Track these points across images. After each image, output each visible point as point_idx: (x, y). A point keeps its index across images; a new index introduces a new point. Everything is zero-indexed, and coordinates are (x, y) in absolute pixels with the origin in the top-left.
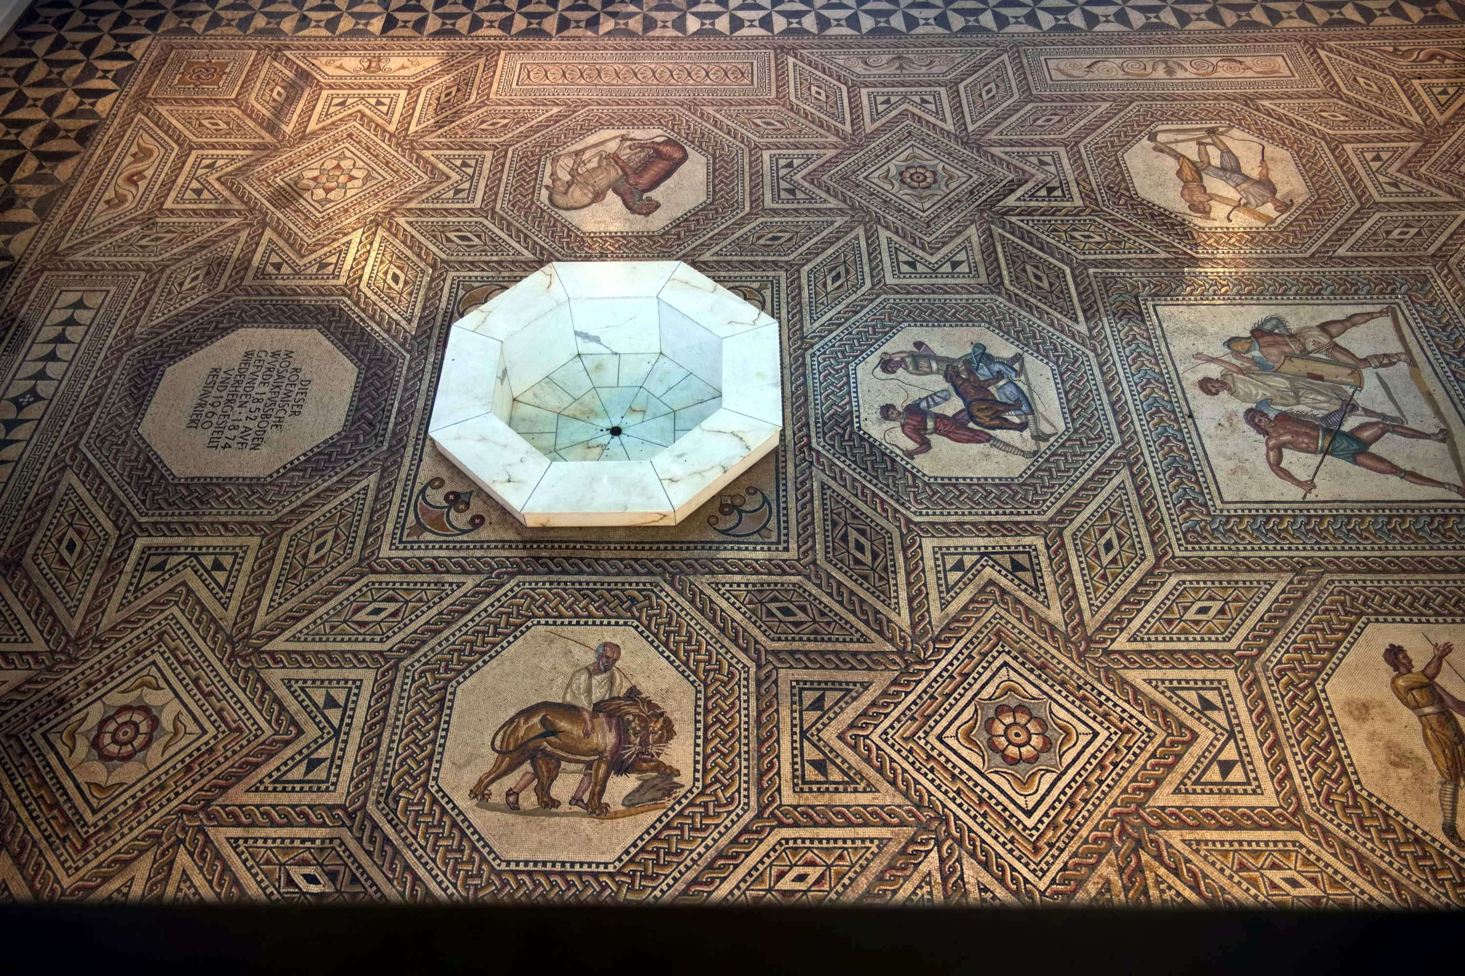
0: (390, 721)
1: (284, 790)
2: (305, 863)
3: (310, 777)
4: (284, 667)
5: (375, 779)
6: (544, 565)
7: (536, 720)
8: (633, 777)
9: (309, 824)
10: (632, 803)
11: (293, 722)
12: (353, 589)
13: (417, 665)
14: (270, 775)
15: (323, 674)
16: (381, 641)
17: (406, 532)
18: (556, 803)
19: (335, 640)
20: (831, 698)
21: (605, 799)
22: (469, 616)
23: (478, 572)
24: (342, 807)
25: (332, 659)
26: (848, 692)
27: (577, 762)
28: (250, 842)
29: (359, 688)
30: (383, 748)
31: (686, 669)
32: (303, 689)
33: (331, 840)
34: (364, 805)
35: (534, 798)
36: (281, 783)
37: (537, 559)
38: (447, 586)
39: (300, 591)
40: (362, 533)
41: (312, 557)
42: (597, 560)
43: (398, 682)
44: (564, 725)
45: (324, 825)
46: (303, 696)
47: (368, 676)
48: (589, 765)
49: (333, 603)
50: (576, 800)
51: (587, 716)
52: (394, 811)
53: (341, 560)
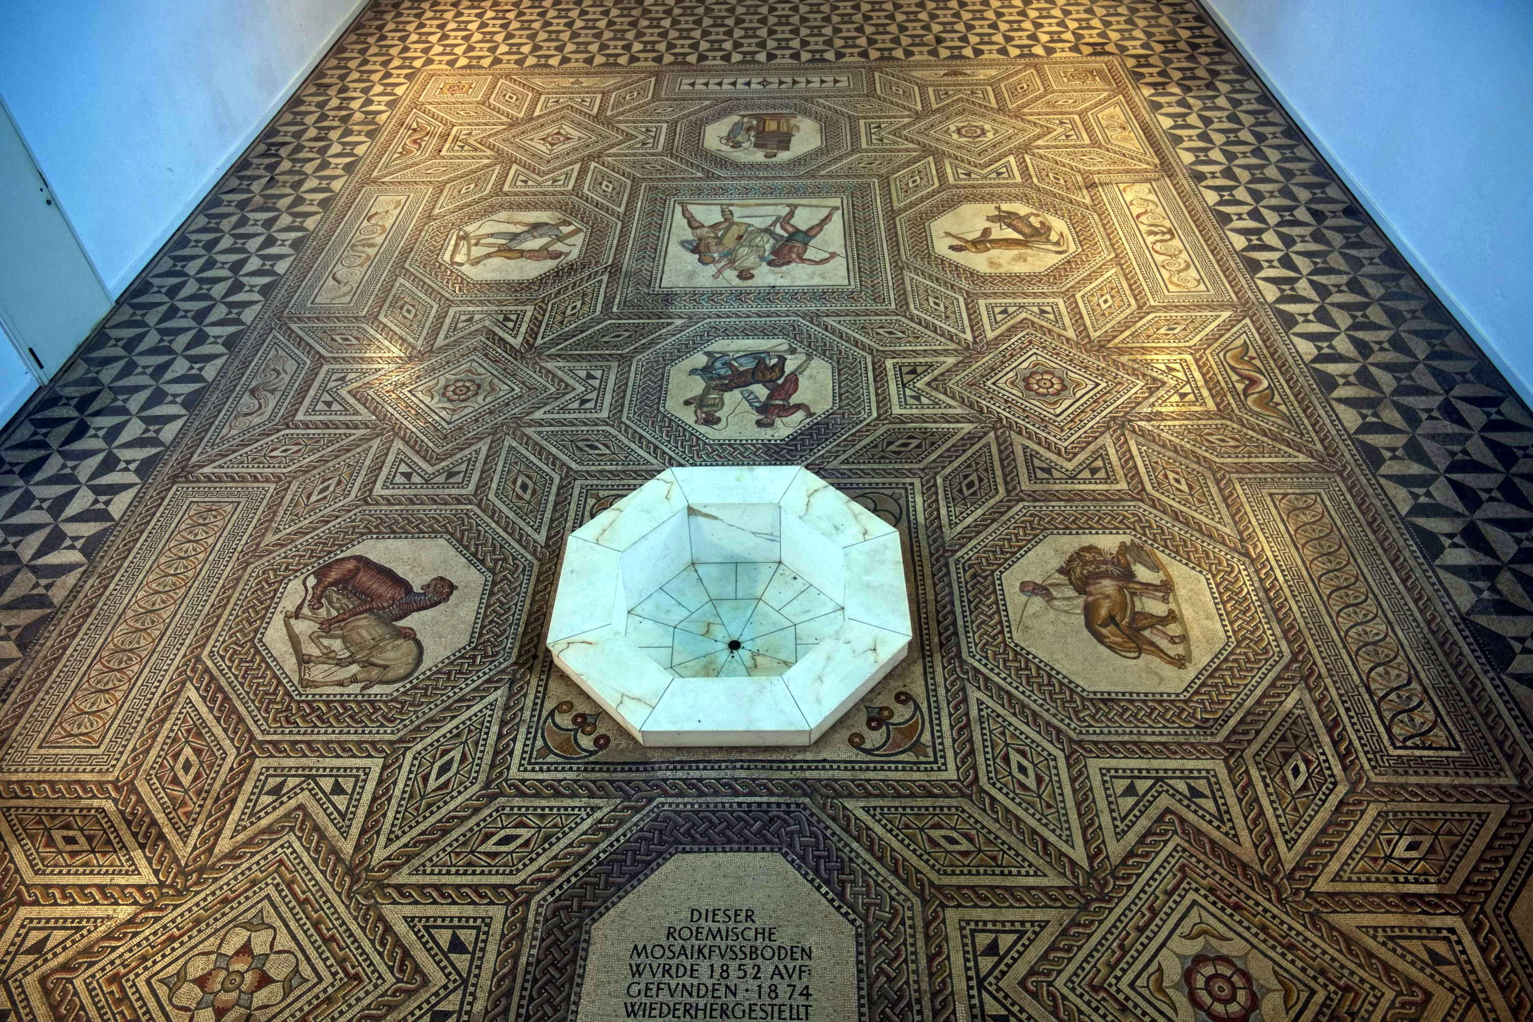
1: (1227, 812)
2: (1284, 779)
3: (1207, 792)
4: (1103, 842)
5: (1192, 740)
7: (1104, 631)
9: (1250, 783)
11: (1160, 819)
12: (1000, 797)
13: (1073, 726)
14: (1218, 828)
15: (1102, 804)
16: (1055, 759)
17: (922, 759)
18: (1171, 612)
19: (1063, 801)
20: (1039, 464)
22: (1013, 691)
23: (964, 689)
24: (1226, 761)
25: (1084, 799)
26: (1030, 457)
27: (1132, 602)
28: (1285, 829)
29: (1109, 770)
30: (1163, 739)
31: (1034, 540)
32: (1123, 819)
33: (1258, 763)
34: (1218, 744)
36: (1222, 816)
37: (942, 645)
38: (983, 713)
39: (1010, 848)
40: (928, 802)
41: (965, 846)
42: (937, 602)
43: (1095, 738)
44: (1103, 612)
45: (1247, 771)
46: (1131, 817)
47: (1094, 765)
48: (1133, 594)
50: (1165, 600)
51: (1091, 599)
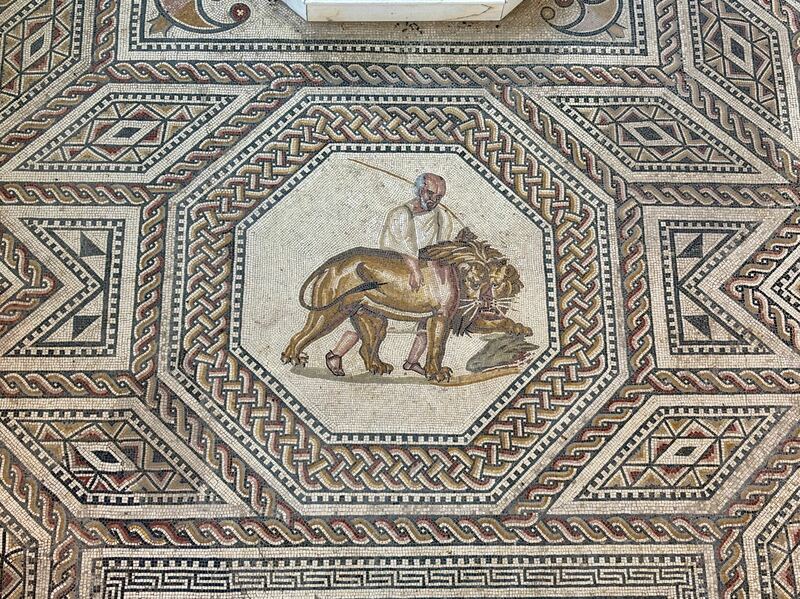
0: (169, 271)
1: (51, 354)
2: (94, 438)
3: (80, 338)
4: (20, 203)
5: (163, 341)
6: (336, 73)
7: (350, 269)
8: (476, 336)
9: (91, 394)
10: (479, 367)
11: (45, 272)
12: (91, 102)
13: (191, 202)
14: (30, 337)
15: (72, 212)
16: (140, 171)
17: (148, 26)
18: (387, 368)
19: (79, 169)
20: (710, 241)
21: (446, 362)
22: (249, 140)
23: (252, 82)
24: (128, 374)
26: (731, 234)
27: (408, 319)
28: (22, 415)
29: (121, 229)
30: (166, 304)
31: (530, 207)
32: (50, 231)
33: (121, 412)
34: (154, 372)
35: (360, 363)
36: (44, 346)
37: (327, 64)
38: (213, 100)
39: (22, 104)
40: (88, 27)
41: (29, 59)
42: (403, 67)
43: (171, 222)
44: (385, 275)
45: (108, 395)
46: (52, 241)
47: (132, 216)
48: (422, 323)
49: (67, 121)
50: (410, 364)
51: (412, 265)
52: (193, 378)
53: (68, 63)
